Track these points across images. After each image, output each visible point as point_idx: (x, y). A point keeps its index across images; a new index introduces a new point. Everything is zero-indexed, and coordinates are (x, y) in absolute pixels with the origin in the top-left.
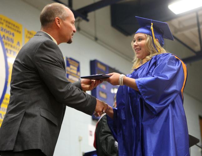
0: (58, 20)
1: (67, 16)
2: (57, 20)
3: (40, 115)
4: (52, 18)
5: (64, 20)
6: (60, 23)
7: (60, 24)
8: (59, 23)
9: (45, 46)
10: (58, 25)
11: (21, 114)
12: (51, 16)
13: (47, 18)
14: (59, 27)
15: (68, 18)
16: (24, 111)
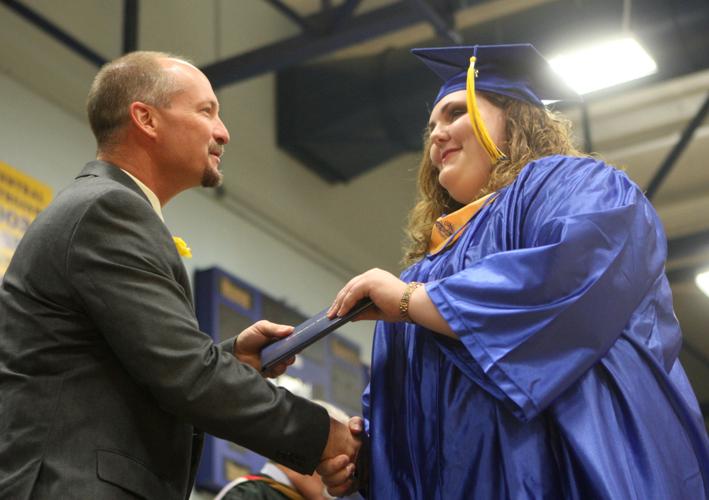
0: (144, 110)
1: (175, 89)
2: (138, 112)
3: (96, 476)
4: (120, 112)
5: (167, 106)
6: (155, 122)
7: (152, 126)
8: (150, 123)
9: (105, 214)
10: (148, 130)
11: (27, 471)
12: (117, 106)
13: (105, 114)
14: (154, 134)
15: (181, 94)
16: (37, 462)
